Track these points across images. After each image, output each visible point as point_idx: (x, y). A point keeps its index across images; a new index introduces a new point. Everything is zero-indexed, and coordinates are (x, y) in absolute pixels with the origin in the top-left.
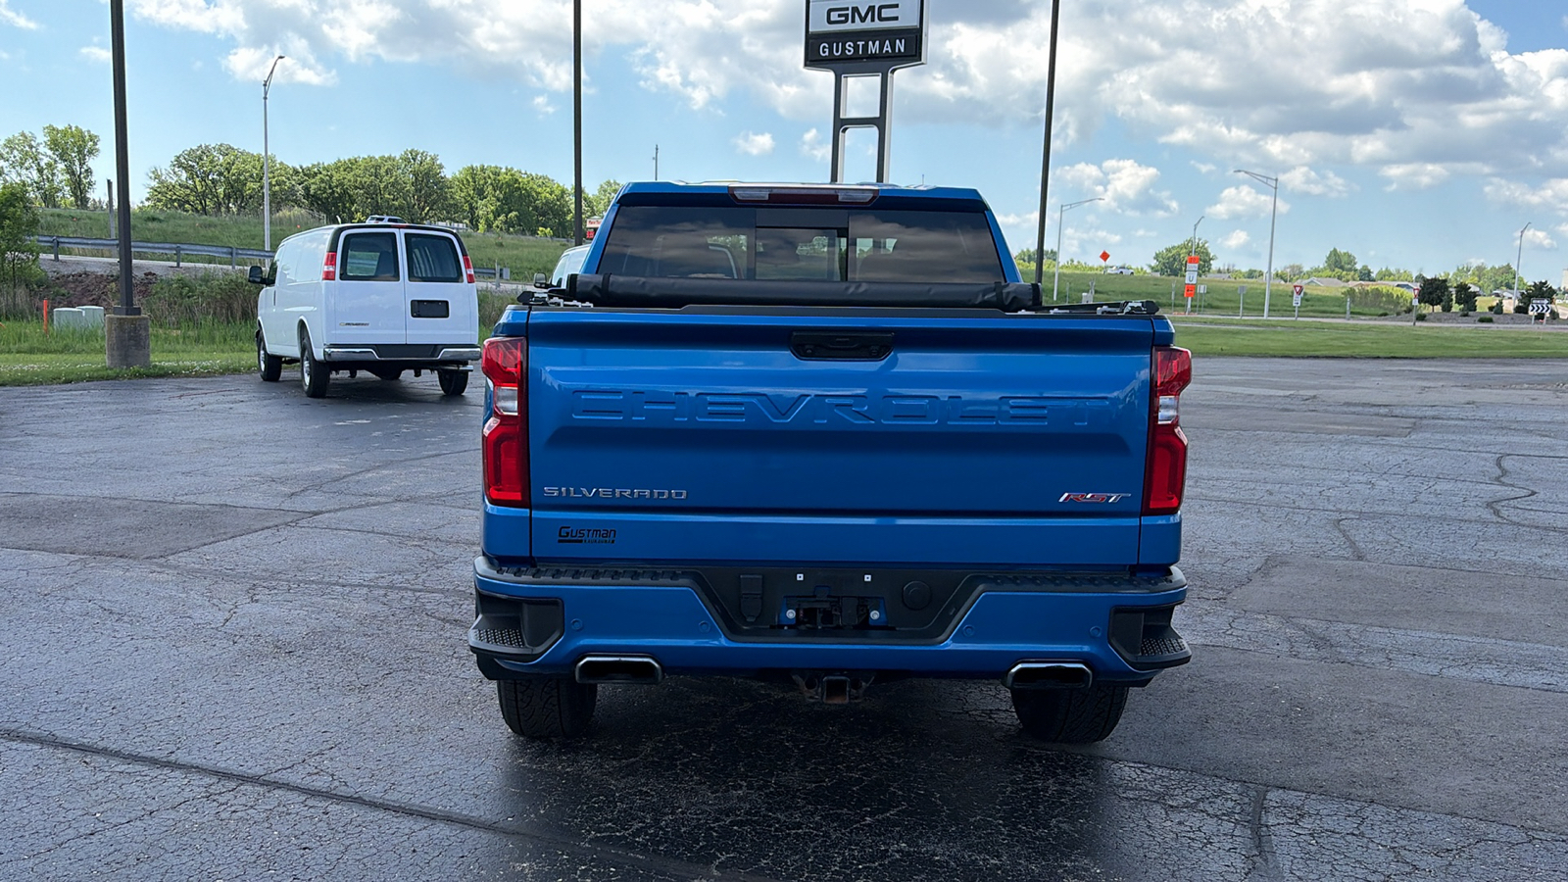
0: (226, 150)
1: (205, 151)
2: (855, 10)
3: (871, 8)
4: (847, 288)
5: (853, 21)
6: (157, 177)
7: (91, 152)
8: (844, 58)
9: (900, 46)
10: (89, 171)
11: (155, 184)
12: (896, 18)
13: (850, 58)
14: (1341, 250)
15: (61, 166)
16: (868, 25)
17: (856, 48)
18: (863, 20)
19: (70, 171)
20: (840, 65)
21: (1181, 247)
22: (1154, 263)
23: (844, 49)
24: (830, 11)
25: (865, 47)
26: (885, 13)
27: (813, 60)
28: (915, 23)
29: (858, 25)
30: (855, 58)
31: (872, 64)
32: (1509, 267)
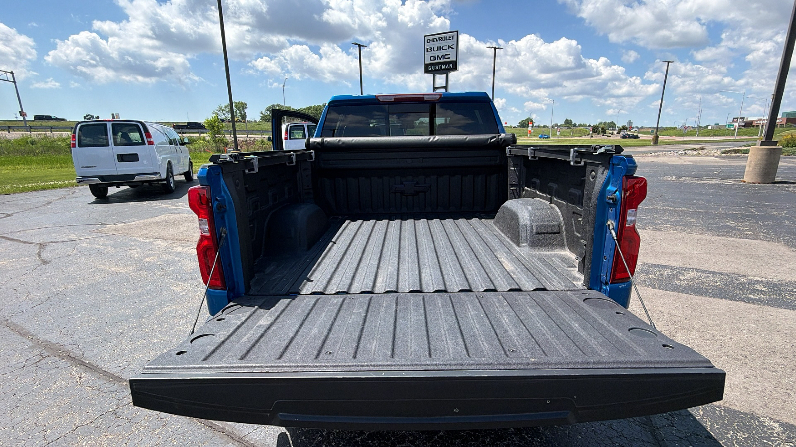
0: (278, 105)
1: (273, 106)
2: (438, 56)
3: (443, 55)
4: (430, 139)
5: (438, 59)
6: (262, 113)
7: (246, 108)
8: (435, 70)
9: (451, 65)
10: (245, 113)
11: (261, 115)
12: (449, 58)
13: (437, 70)
14: (568, 119)
15: (238, 112)
16: (442, 60)
17: (439, 67)
18: (440, 59)
19: (241, 113)
20: (434, 72)
21: (526, 120)
22: (519, 124)
23: (435, 67)
24: (431, 57)
25: (441, 67)
26: (446, 56)
27: (427, 71)
28: (455, 59)
29: (439, 61)
30: (439, 70)
31: (444, 71)
32: (613, 122)
